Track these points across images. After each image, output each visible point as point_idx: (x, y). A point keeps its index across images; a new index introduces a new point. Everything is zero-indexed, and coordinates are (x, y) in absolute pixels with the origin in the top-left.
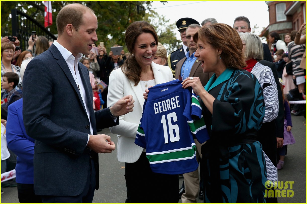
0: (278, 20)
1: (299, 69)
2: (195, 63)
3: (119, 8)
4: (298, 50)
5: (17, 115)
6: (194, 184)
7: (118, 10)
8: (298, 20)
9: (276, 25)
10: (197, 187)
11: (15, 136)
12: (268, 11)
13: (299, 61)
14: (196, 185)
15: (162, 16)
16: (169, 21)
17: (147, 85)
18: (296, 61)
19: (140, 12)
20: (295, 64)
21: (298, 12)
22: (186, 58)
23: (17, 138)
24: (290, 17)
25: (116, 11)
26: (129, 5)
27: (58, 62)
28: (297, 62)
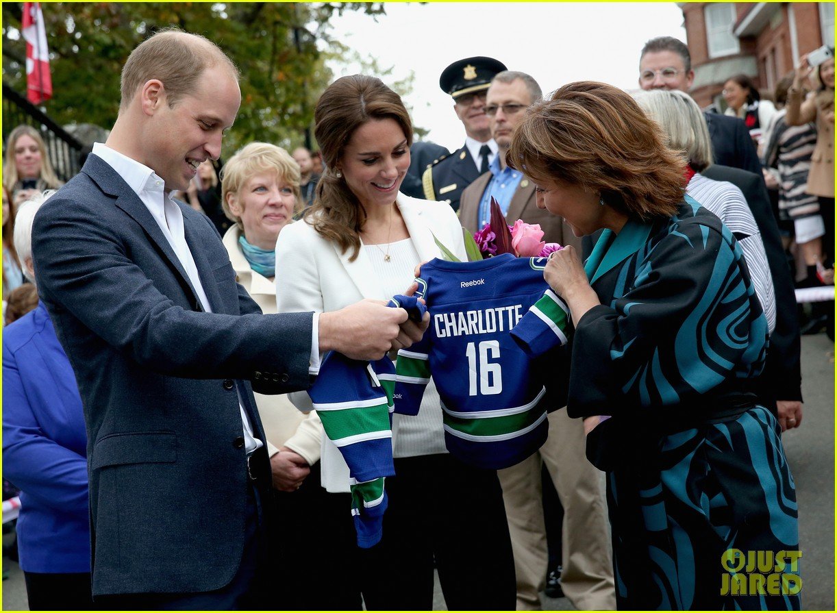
0: (714, 54)
1: (804, 195)
2: (520, 189)
3: (243, 38)
4: (804, 140)
5: (17, 369)
6: (533, 552)
7: (241, 43)
8: (773, 51)
9: (710, 68)
10: (540, 560)
11: (17, 430)
12: (682, 26)
13: (802, 172)
14: (539, 556)
15: (370, 56)
16: (393, 71)
17: (389, 255)
18: (795, 173)
19: (303, 47)
20: (793, 180)
21: (774, 25)
22: (492, 175)
23: (21, 437)
24: (750, 42)
25: (236, 47)
26: (272, 28)
27: (118, 202)
28: (796, 176)
